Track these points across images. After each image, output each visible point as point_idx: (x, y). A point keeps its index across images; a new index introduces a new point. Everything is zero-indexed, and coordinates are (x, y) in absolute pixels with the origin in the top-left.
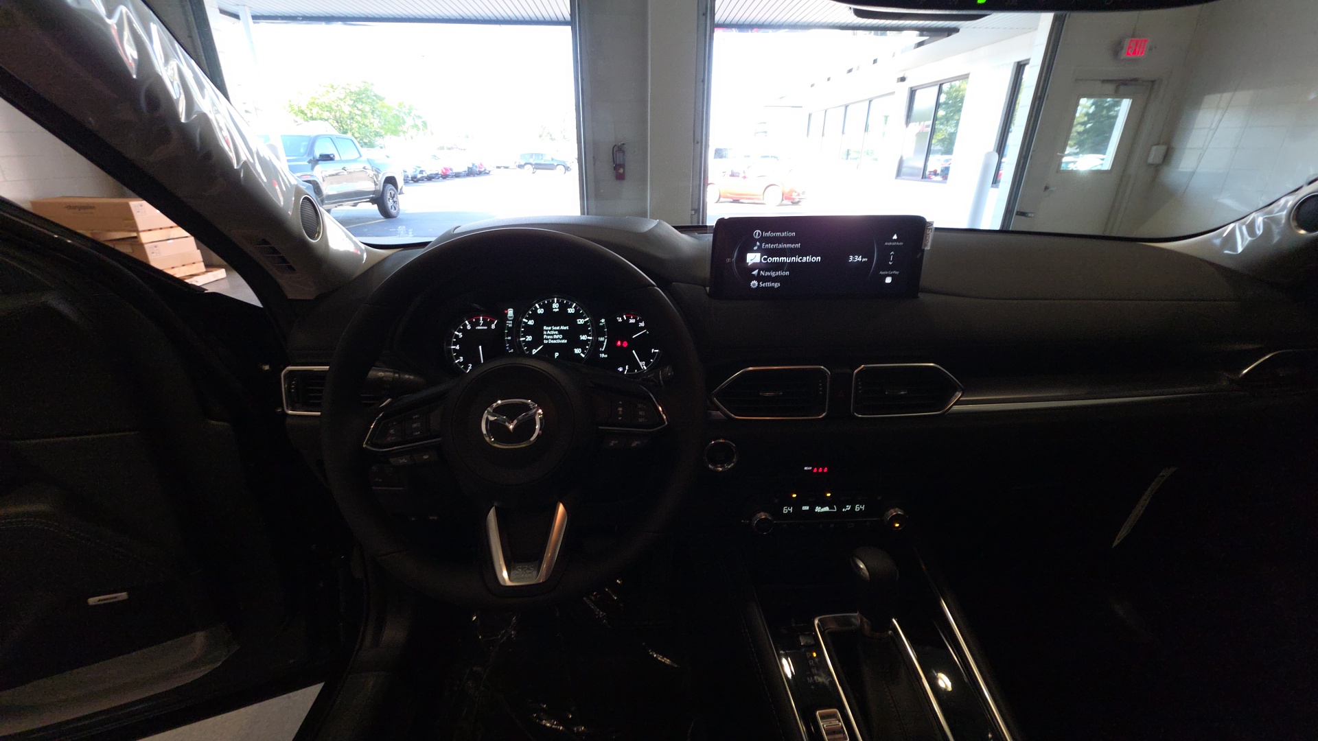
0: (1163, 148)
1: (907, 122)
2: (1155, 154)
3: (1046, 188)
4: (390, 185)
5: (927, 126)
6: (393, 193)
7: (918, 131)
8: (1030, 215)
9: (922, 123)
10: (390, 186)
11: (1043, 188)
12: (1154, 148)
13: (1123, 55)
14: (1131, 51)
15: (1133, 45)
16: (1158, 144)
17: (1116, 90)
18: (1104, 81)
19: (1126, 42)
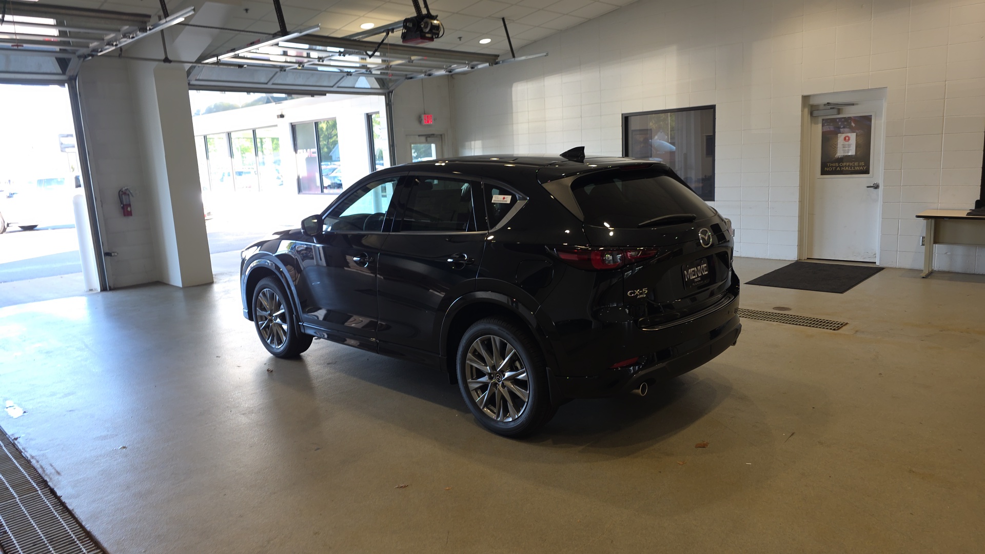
1: (296, 150)
5: (314, 153)
7: (307, 156)
9: (309, 150)
13: (423, 122)
14: (427, 121)
15: (426, 118)
17: (427, 140)
18: (419, 136)
19: (423, 116)
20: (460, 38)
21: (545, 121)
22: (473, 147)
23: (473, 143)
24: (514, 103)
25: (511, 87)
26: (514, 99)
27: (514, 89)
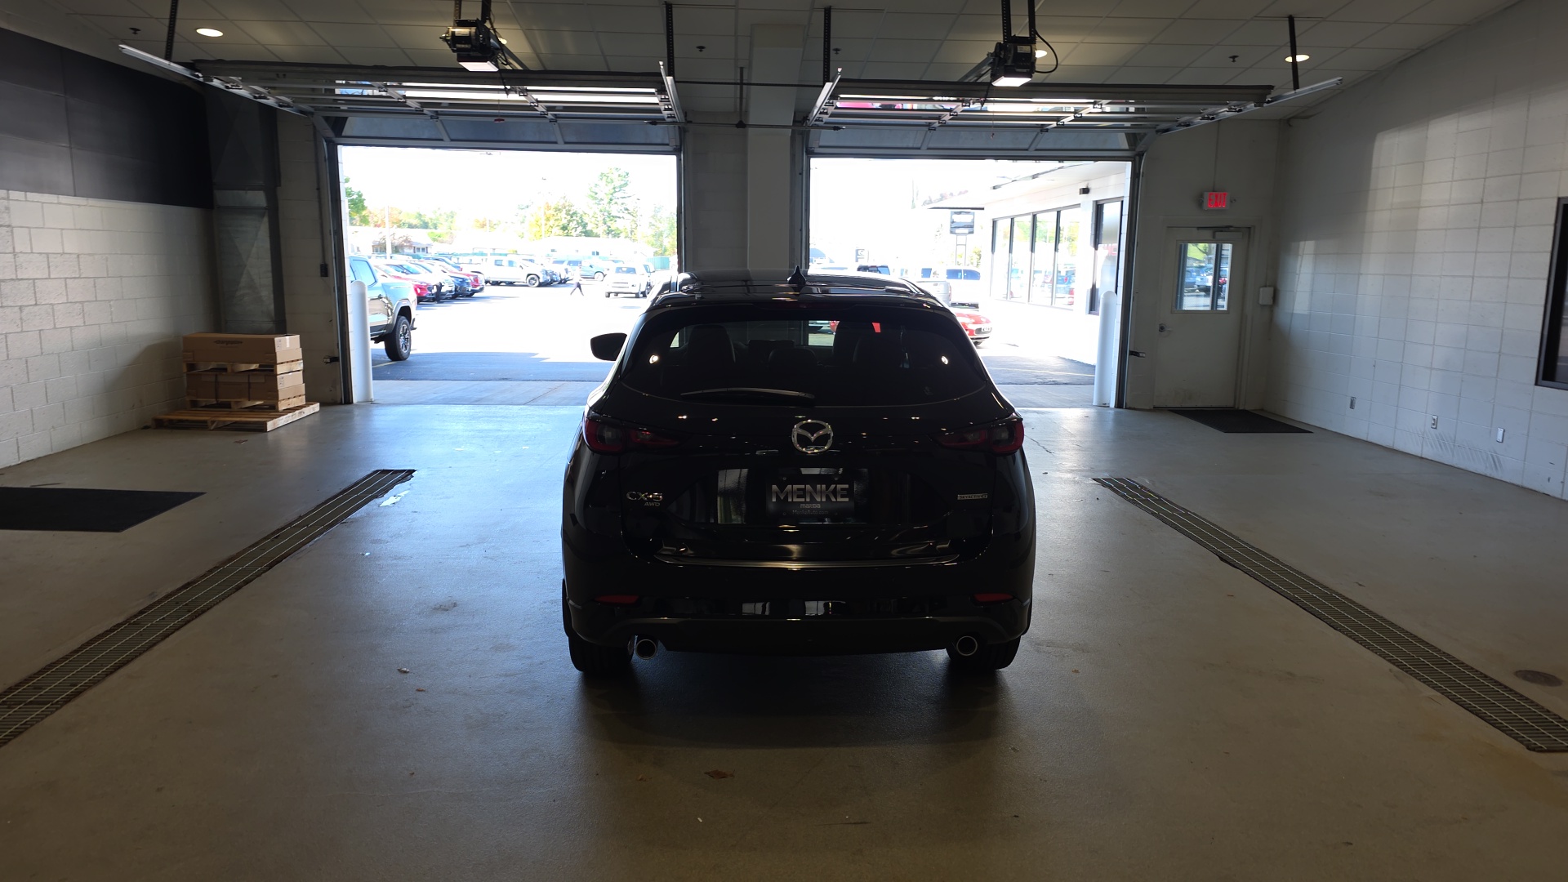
0: (1271, 290)
1: (1096, 244)
2: (1265, 295)
3: (1162, 329)
4: (403, 317)
5: (1114, 250)
6: (406, 328)
8: (1141, 355)
9: (1110, 245)
10: (404, 319)
11: (1158, 328)
12: (1261, 289)
13: (1206, 206)
14: (1213, 202)
15: (1213, 197)
16: (1266, 286)
17: (1214, 236)
18: (1199, 228)
19: (1206, 195)
20: (1234, 57)
21: (1419, 208)
22: (1300, 253)
23: (1302, 243)
24: (1374, 171)
25: (1372, 140)
26: (1374, 163)
27: (1377, 144)
